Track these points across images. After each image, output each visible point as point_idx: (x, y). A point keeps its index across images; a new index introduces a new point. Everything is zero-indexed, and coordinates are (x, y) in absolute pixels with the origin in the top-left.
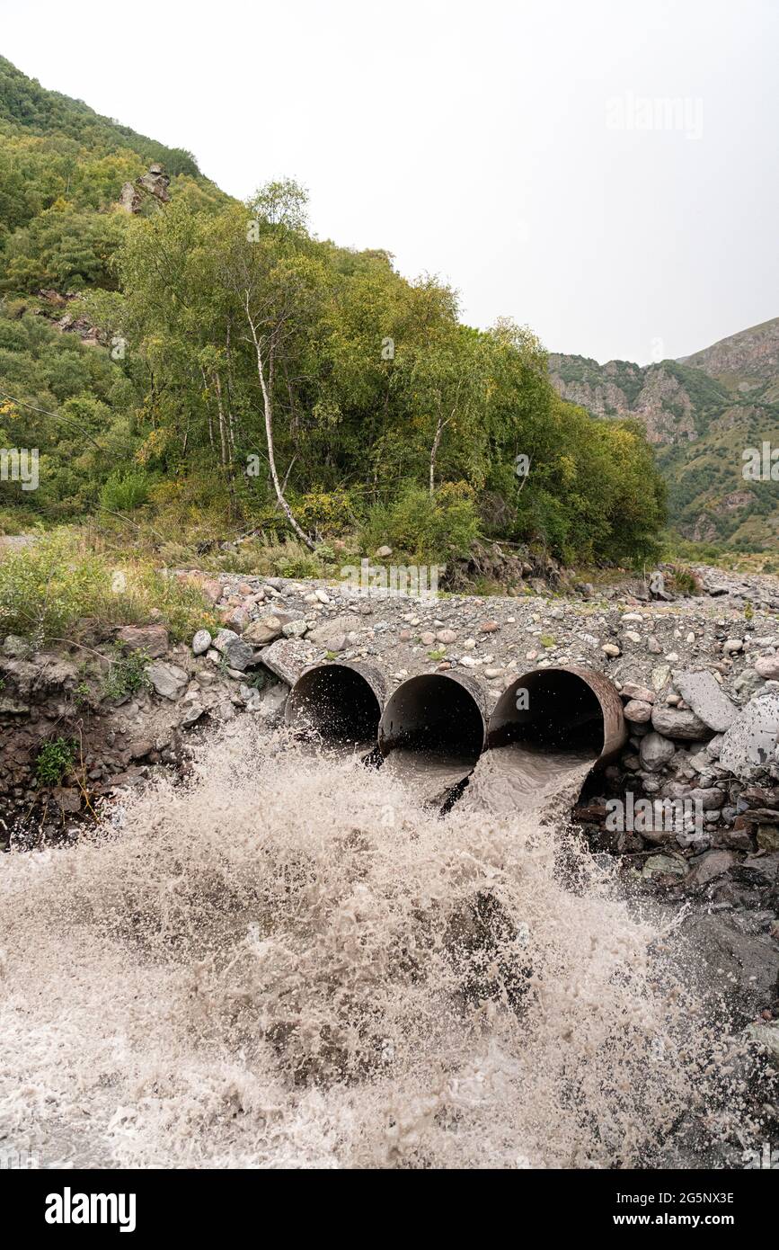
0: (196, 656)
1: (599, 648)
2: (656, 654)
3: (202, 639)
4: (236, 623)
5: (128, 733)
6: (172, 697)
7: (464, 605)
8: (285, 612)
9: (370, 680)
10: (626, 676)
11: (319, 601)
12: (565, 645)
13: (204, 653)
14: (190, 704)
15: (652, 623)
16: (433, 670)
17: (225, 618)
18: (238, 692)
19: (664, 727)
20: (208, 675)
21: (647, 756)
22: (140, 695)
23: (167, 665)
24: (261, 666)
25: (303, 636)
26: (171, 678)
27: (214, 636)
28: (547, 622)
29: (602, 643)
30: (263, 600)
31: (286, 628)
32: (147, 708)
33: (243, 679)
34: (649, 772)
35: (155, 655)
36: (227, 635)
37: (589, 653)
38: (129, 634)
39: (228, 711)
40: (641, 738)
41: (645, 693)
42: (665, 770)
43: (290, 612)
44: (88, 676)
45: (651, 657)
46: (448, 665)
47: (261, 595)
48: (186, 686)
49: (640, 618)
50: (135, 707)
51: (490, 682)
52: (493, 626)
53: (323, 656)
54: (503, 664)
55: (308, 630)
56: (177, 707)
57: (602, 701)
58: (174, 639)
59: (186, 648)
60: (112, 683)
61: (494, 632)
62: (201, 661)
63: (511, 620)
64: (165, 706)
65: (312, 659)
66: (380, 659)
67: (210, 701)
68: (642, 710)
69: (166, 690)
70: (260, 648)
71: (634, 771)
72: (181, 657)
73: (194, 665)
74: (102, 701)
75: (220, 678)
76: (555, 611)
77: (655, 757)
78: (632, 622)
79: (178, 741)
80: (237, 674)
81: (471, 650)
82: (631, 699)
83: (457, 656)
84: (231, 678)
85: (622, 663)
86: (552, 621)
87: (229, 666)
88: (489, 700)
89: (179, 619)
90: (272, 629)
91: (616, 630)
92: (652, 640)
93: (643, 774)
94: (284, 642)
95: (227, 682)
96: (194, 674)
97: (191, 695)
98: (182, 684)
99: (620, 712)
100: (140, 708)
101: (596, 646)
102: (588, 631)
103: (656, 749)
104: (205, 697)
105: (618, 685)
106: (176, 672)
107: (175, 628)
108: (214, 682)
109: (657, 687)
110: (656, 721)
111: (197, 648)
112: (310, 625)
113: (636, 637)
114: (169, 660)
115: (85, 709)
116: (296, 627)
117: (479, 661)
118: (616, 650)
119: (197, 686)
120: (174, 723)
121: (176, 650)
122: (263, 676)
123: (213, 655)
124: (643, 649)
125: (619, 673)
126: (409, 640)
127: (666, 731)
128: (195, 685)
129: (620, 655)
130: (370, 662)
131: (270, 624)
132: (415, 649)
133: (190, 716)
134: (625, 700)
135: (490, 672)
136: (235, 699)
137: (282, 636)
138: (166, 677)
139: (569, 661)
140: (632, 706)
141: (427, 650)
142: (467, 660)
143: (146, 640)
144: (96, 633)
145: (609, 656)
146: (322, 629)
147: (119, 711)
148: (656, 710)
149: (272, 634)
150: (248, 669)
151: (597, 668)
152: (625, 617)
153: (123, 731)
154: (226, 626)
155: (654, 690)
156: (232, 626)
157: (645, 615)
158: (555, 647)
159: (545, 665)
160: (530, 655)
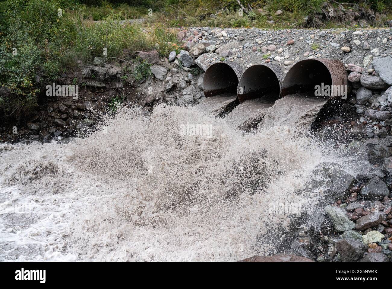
0: (170, 62)
1: (340, 49)
2: (367, 50)
3: (172, 55)
4: (188, 48)
5: (145, 94)
6: (161, 79)
7: (282, 33)
8: (208, 42)
9: (235, 69)
10: (349, 62)
11: (223, 36)
12: (323, 49)
13: (173, 61)
14: (168, 82)
15: (367, 35)
16: (262, 63)
17: (185, 45)
18: (187, 76)
19: (366, 84)
20: (175, 70)
21: (358, 97)
22: (149, 79)
23: (159, 66)
24: (195, 66)
25: (214, 52)
26: (161, 72)
27: (178, 53)
28: (316, 38)
29: (341, 47)
30: (201, 37)
31: (207, 48)
32: (152, 84)
33: (189, 71)
34: (360, 105)
35: (154, 62)
36: (183, 52)
37: (334, 51)
38: (142, 54)
39: (183, 84)
40: (357, 90)
41: (358, 68)
42: (367, 104)
43: (210, 42)
44: (126, 72)
45: (364, 52)
46: (269, 60)
47: (200, 35)
48: (166, 75)
49: (361, 33)
50: (147, 83)
51: (286, 67)
52: (292, 42)
53: (219, 60)
54: (293, 59)
55: (216, 49)
56: (163, 83)
57: (331, 73)
58: (161, 56)
59: (166, 59)
60: (135, 74)
61: (292, 44)
62: (172, 64)
63: (301, 38)
64: (159, 83)
65: (214, 60)
66: (242, 59)
67: (176, 80)
68: (356, 76)
69: (159, 77)
70: (196, 58)
71: (354, 105)
72: (164, 63)
73: (169, 66)
74: (134, 82)
75: (179, 71)
76: (320, 34)
77: (362, 98)
78: (357, 35)
79: (164, 97)
80: (187, 69)
81: (281, 53)
82: (351, 71)
83: (273, 56)
84: (185, 71)
85: (350, 55)
86: (320, 38)
87: (183, 66)
88: (282, 76)
89: (163, 47)
90: (201, 49)
91: (350, 40)
92: (366, 43)
93: (356, 106)
94: (205, 54)
95: (183, 72)
96: (169, 70)
97: (169, 78)
98: (165, 74)
99: (345, 78)
100: (149, 84)
101: (337, 48)
102: (335, 41)
103: (363, 94)
104: (174, 79)
105: (346, 65)
106: (163, 69)
107: (161, 51)
108: (177, 73)
109: (365, 65)
110: (362, 81)
111: (170, 59)
112: (217, 46)
113: (358, 42)
114: (160, 64)
115: (127, 84)
116: (211, 48)
117: (283, 58)
118: (348, 49)
119: (171, 74)
120: (162, 90)
121: (162, 60)
122: (196, 69)
123: (176, 62)
124: (361, 48)
125: (348, 60)
126: (256, 51)
127: (366, 86)
128: (170, 74)
129: (350, 51)
130: (237, 61)
131: (200, 47)
132: (258, 54)
133: (168, 87)
134: (349, 72)
135: (287, 62)
136: (186, 79)
137: (206, 52)
138: (159, 71)
139: (321, 56)
140: (352, 75)
141: (263, 54)
142: (277, 58)
143: (149, 56)
144: (130, 55)
145: (345, 52)
146: (221, 48)
147: (141, 85)
148: (362, 76)
149: (201, 51)
150: (191, 67)
151: (337, 58)
152: (354, 33)
153: (143, 93)
154: (184, 49)
155: (363, 67)
156: (187, 49)
157: (364, 31)
158: (318, 50)
159: (311, 58)
160: (306, 54)
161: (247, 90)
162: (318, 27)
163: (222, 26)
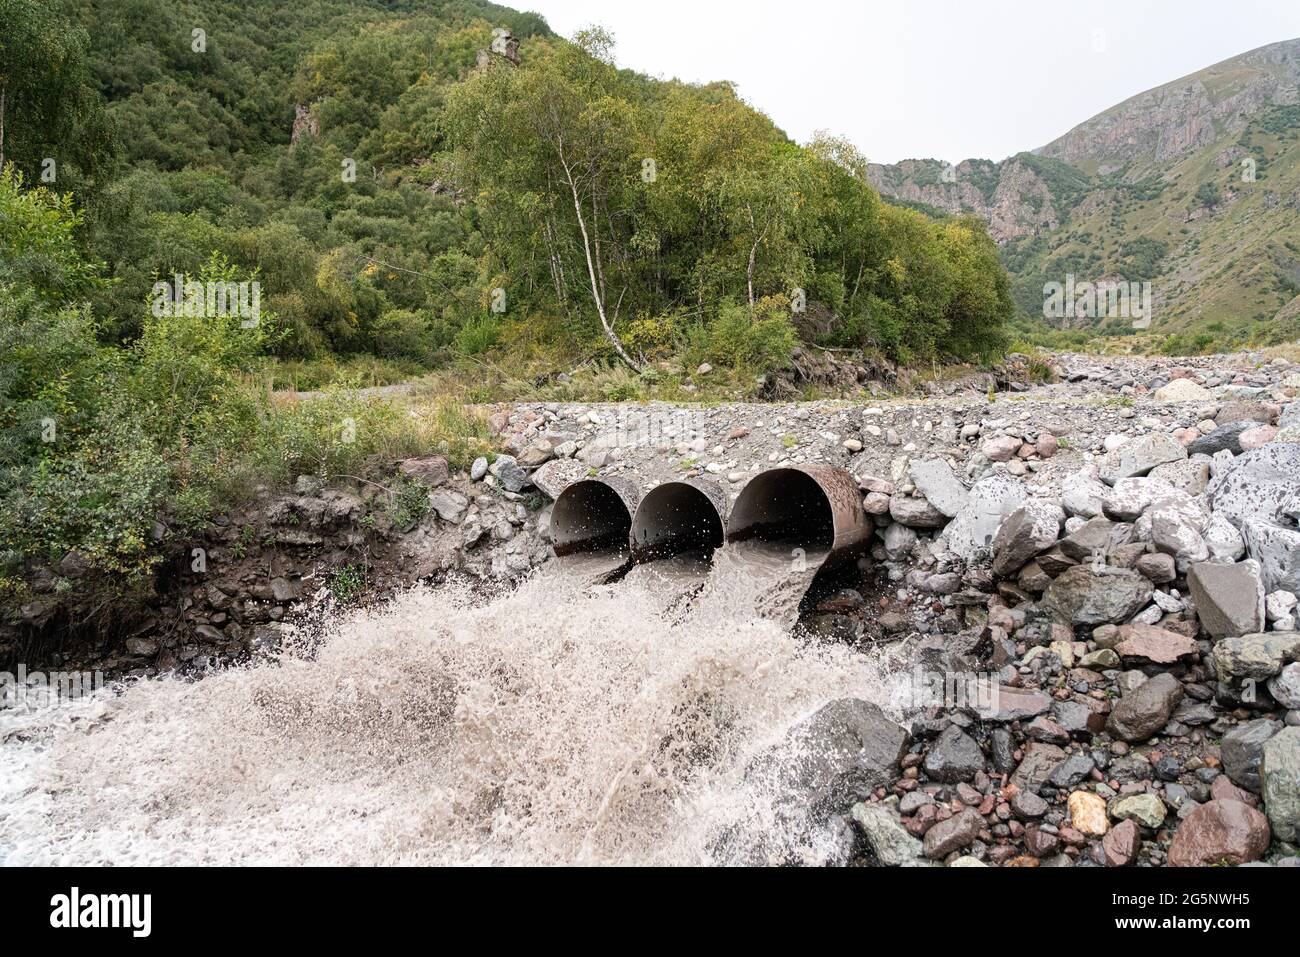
0: (475, 481)
1: (840, 444)
2: (895, 445)
3: (480, 465)
4: (514, 449)
5: (416, 556)
6: (455, 521)
7: (718, 414)
8: (558, 435)
9: (621, 493)
10: (863, 471)
11: (590, 421)
12: (807, 445)
13: (482, 478)
14: (469, 526)
15: (891, 415)
16: (681, 479)
17: (506, 444)
18: (514, 513)
19: (902, 517)
20: (485, 498)
21: (889, 546)
22: (425, 521)
23: (449, 492)
24: (532, 488)
25: (573, 456)
26: (453, 504)
27: (491, 462)
28: (791, 423)
29: (842, 440)
30: (543, 425)
31: (557, 450)
32: (432, 532)
33: (519, 500)
34: (894, 561)
35: (436, 483)
36: (503, 459)
37: (828, 450)
38: (410, 465)
39: (505, 530)
40: (885, 528)
41: (881, 484)
42: (909, 559)
43: (563, 434)
44: (372, 507)
45: (891, 449)
46: (695, 472)
47: (541, 420)
48: (466, 510)
49: (880, 412)
50: (421, 532)
51: (732, 485)
52: (740, 432)
53: (586, 473)
54: (746, 468)
55: (577, 450)
56: (460, 530)
57: (830, 496)
58: (453, 468)
59: (465, 475)
60: (394, 510)
61: (741, 437)
62: (479, 485)
63: (759, 424)
64: (449, 530)
65: (575, 474)
66: (636, 471)
67: (490, 522)
68: (879, 501)
69: (448, 515)
70: (534, 471)
71: (881, 562)
72: (461, 484)
73: (473, 490)
74: (391, 529)
75: (496, 501)
76: (798, 413)
77: (897, 546)
78: (872, 416)
79: (461, 561)
80: (512, 496)
81: (719, 456)
82: (869, 491)
83: (704, 463)
84: (508, 500)
85: (863, 457)
86: (797, 422)
87: (504, 489)
88: (727, 506)
89: (457, 450)
90: (543, 452)
91: (858, 425)
92: (891, 432)
93: (887, 564)
94: (553, 462)
95: (503, 504)
96: (473, 499)
97: (471, 517)
98: (463, 508)
99: (858, 505)
100: (426, 533)
101: (836, 443)
102: (829, 429)
103: (897, 539)
104: (484, 518)
105: (857, 478)
106: (457, 497)
107: (453, 458)
108: (492, 505)
109: (895, 478)
110: (894, 512)
111: (475, 474)
112: (578, 444)
113: (875, 430)
114: (450, 487)
115: (374, 537)
116: (566, 448)
117: (725, 466)
118: (857, 445)
119: (476, 509)
120: (458, 545)
121: (455, 478)
122: (533, 495)
123: (489, 480)
124: (882, 442)
125: (859, 467)
126: (665, 452)
127: (903, 521)
128: (474, 509)
129: (863, 449)
130: (626, 476)
131: (541, 447)
132: (670, 460)
133: (471, 538)
134: (865, 492)
135: (733, 476)
136: (512, 518)
137: (555, 457)
138: (448, 502)
139: (805, 461)
140: (870, 499)
141: (681, 459)
142: (712, 467)
143: (426, 470)
144: (381, 468)
145: (852, 452)
146: (589, 447)
147: (407, 537)
148: (893, 500)
149: (544, 456)
150: (523, 490)
151: (837, 464)
152: (865, 412)
153: (411, 554)
154: (505, 453)
155: (892, 481)
156: (511, 452)
157: (885, 408)
158: (796, 447)
159: (783, 465)
160: (772, 457)
161: (651, 539)
162: (788, 397)
163: (585, 398)
